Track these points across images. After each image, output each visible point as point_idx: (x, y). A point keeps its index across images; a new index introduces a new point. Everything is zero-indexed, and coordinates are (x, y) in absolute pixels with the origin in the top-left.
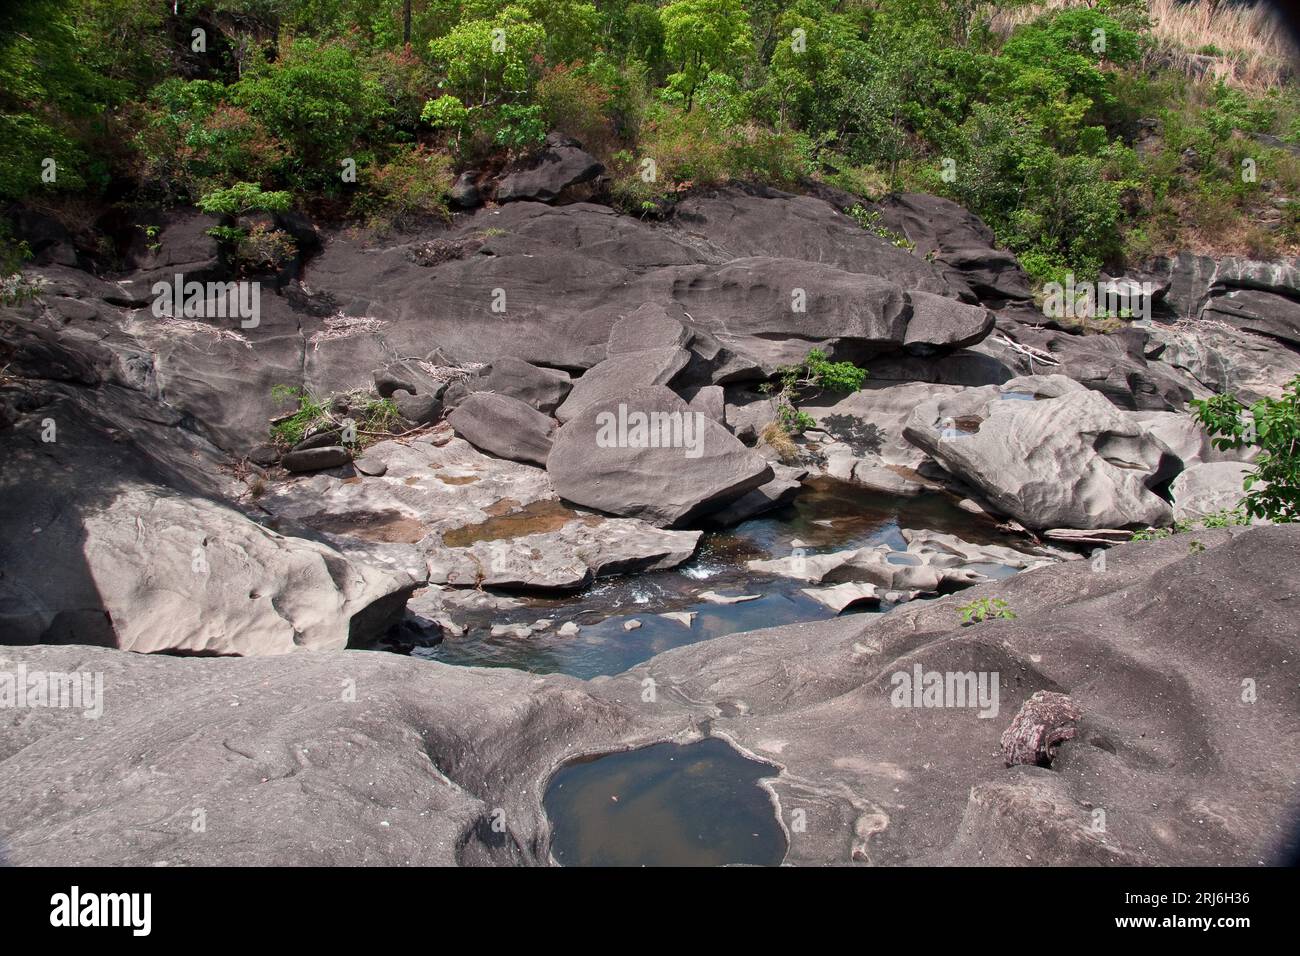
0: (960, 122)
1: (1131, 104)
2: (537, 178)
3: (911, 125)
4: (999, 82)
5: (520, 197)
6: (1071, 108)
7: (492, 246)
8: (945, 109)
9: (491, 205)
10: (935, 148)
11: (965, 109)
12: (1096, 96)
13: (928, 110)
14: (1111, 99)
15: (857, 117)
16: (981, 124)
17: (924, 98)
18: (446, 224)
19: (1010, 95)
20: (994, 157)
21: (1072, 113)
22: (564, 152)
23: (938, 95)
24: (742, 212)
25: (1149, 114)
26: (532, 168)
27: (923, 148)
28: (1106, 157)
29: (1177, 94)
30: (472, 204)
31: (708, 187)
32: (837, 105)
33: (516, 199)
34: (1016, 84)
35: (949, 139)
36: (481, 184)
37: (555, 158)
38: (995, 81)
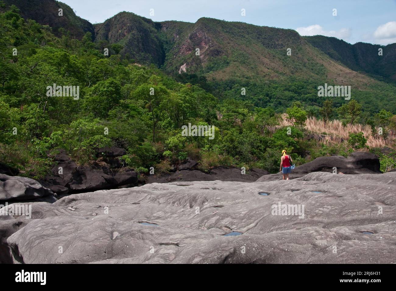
0: (264, 153)
1: (304, 148)
2: (186, 165)
3: (253, 153)
4: (272, 143)
5: (184, 169)
6: (289, 149)
7: (181, 178)
8: (260, 150)
9: (178, 171)
10: (259, 158)
11: (265, 149)
12: (294, 146)
13: (256, 150)
14: (298, 147)
15: (242, 152)
16: (269, 153)
17: (255, 147)
18: (170, 175)
19: (275, 146)
20: (272, 161)
21: (289, 150)
22: (191, 161)
23: (258, 147)
24: (224, 172)
25: (308, 150)
26: (185, 164)
27: (256, 159)
28: (298, 160)
29: (314, 145)
30: (174, 171)
31: (216, 167)
32: (238, 150)
33: (183, 170)
34: (276, 144)
35: (262, 157)
36: (176, 167)
37: (189, 162)
38: (271, 143)
